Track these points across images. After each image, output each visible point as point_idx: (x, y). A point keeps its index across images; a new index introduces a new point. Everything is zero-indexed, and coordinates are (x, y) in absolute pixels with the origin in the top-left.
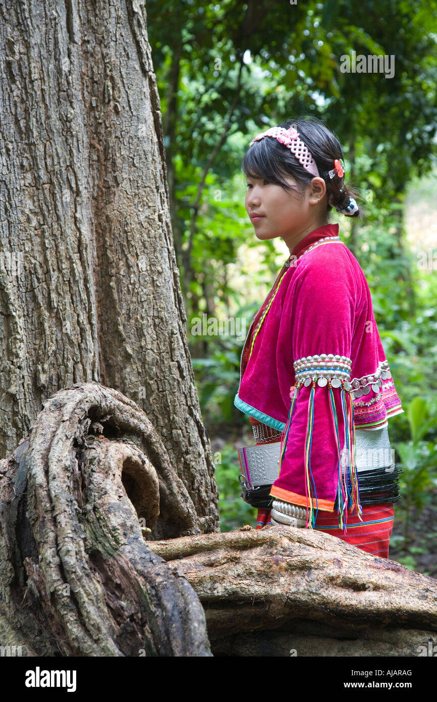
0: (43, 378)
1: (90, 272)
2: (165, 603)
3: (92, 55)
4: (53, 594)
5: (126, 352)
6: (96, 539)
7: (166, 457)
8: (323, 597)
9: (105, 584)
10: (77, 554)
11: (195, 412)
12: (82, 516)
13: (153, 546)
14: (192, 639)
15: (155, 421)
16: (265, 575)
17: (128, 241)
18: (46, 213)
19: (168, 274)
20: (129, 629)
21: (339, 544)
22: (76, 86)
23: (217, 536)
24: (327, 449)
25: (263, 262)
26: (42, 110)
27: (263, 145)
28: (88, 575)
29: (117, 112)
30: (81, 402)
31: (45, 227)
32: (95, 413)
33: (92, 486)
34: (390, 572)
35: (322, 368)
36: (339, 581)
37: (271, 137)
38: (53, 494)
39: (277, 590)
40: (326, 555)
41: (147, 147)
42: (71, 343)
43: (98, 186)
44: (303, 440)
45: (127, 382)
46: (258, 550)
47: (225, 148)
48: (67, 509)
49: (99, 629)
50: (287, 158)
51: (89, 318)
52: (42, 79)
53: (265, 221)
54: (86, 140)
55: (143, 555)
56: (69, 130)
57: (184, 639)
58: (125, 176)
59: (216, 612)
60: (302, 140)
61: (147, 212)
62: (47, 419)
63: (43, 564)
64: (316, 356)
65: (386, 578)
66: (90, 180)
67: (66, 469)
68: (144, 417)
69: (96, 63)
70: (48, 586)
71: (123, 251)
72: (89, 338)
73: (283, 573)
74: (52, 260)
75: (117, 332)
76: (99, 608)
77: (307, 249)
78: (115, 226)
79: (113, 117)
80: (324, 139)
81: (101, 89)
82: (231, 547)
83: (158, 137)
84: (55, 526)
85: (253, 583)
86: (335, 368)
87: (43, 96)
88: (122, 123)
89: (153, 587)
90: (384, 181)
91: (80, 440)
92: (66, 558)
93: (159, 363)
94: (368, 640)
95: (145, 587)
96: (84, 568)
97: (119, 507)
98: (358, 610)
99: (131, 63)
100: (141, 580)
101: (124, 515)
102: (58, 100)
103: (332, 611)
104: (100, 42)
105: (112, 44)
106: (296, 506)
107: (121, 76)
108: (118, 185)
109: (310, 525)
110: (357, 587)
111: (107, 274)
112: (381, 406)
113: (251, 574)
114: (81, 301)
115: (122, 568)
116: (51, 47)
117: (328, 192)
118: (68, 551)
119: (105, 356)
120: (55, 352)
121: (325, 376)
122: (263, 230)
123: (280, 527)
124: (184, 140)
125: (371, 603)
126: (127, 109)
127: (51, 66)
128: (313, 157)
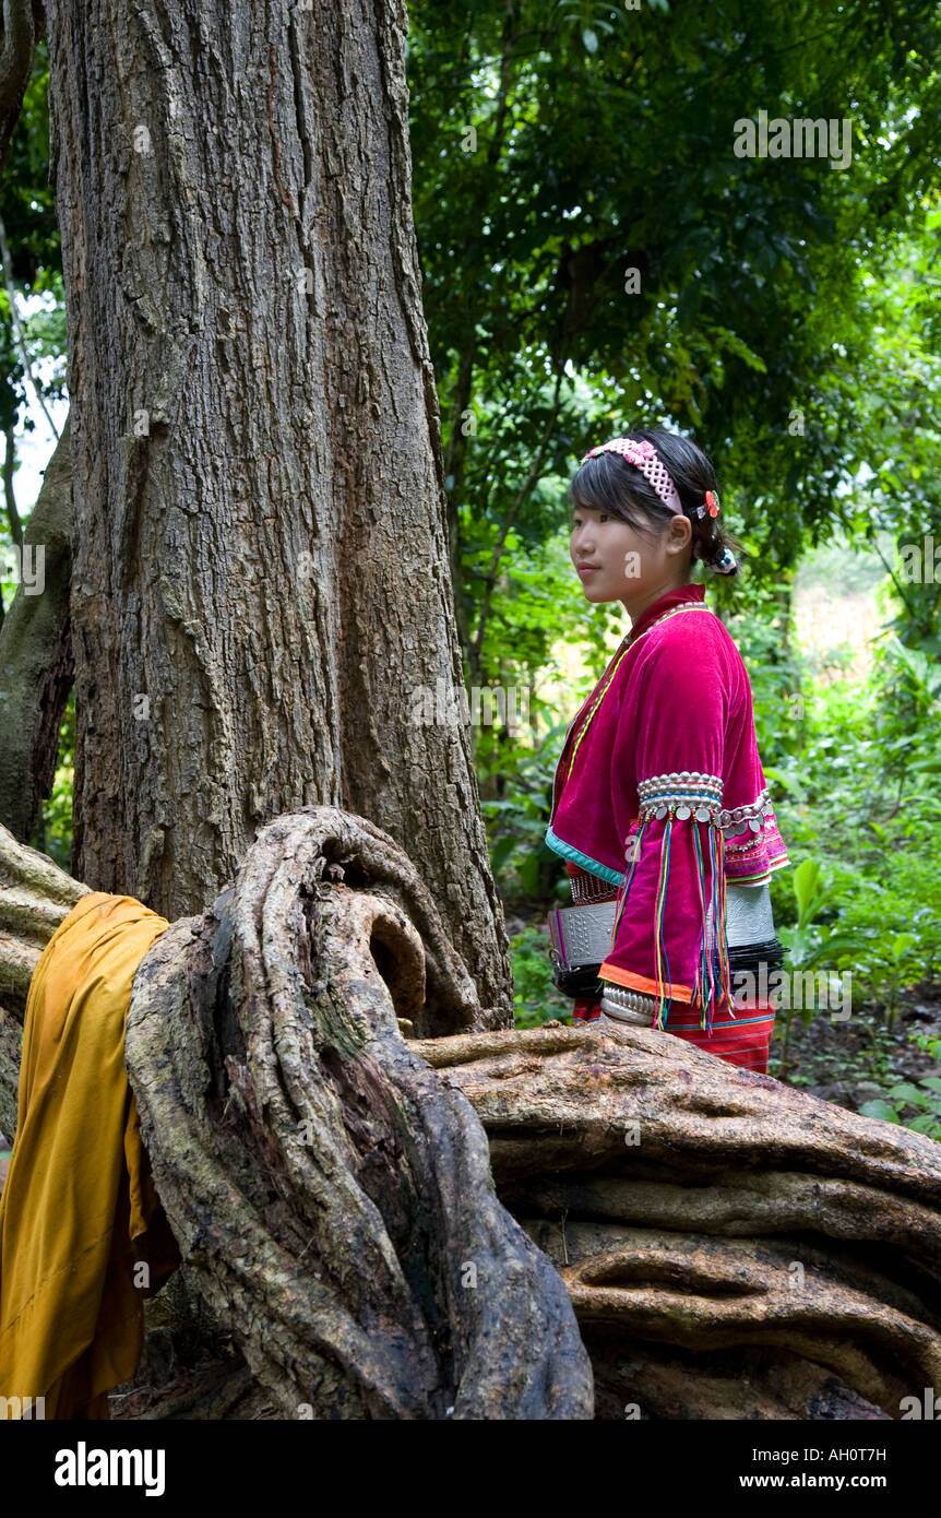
0: (259, 802)
1: (330, 648)
2: (431, 1125)
3: (341, 334)
4: (266, 1107)
5: (381, 768)
6: (331, 1032)
7: (437, 918)
8: (663, 1125)
9: (343, 1097)
10: (302, 1051)
11: (481, 859)
12: (310, 997)
13: (415, 1046)
14: (468, 1176)
15: (422, 869)
16: (578, 1093)
17: (387, 605)
18: (269, 561)
19: (445, 654)
20: (377, 1161)
21: (688, 1050)
22: (316, 378)
23: (509, 1036)
24: (687, 910)
25: (586, 664)
26: (267, 412)
27: (602, 464)
28: (317, 1082)
29: (376, 416)
30: (311, 832)
31: (267, 581)
32: (331, 849)
33: (325, 954)
34: (761, 1090)
35: (682, 792)
36: (686, 1102)
37: (614, 453)
38: (268, 963)
39: (595, 1114)
40: (668, 1065)
41: (419, 468)
42: (301, 752)
43: (345, 523)
44: (653, 897)
45: (382, 811)
46: (570, 1055)
47: (534, 496)
48: (289, 986)
49: (333, 1160)
50: (636, 484)
51: (328, 716)
52: (268, 367)
53: (601, 575)
54: (328, 455)
55: (400, 1057)
56: (305, 440)
57: (457, 1176)
58: (385, 509)
59: (504, 1143)
60: (660, 459)
61: (416, 564)
62: (260, 856)
63: (252, 1064)
64: (674, 775)
65: (755, 1098)
66: (334, 514)
67: (288, 928)
68: (405, 859)
69: (347, 345)
70: (259, 1095)
71: (380, 620)
72: (327, 745)
73: (605, 1089)
74: (275, 630)
75: (369, 738)
76: (333, 1129)
77: (659, 618)
78: (368, 581)
79: (370, 424)
80: (692, 460)
81: (353, 383)
82: (530, 1051)
83: (435, 455)
84: (271, 1010)
85: (560, 1103)
86: (702, 793)
87: (269, 391)
88: (385, 432)
89: (412, 1102)
90: (764, 550)
91: (309, 888)
92: (286, 1057)
93: (429, 786)
94: (726, 1186)
95: (401, 1102)
96: (312, 1071)
97: (365, 987)
98: (712, 1144)
99: (397, 347)
100: (395, 1091)
101: (373, 999)
102: (291, 397)
103: (674, 1145)
104: (354, 316)
105: (371, 318)
106: (638, 993)
107: (383, 365)
108: (374, 522)
109: (659, 1021)
110: (711, 1110)
111: (356, 652)
112: (763, 853)
113: (557, 1089)
114: (317, 690)
115: (368, 1074)
116: (283, 321)
117: (695, 538)
118: (290, 1046)
119: (350, 773)
120: (276, 765)
121: (687, 803)
122: (595, 589)
123: (611, 1023)
124: (474, 482)
125: (732, 1134)
126: (391, 412)
127: (282, 349)
128: (675, 485)
